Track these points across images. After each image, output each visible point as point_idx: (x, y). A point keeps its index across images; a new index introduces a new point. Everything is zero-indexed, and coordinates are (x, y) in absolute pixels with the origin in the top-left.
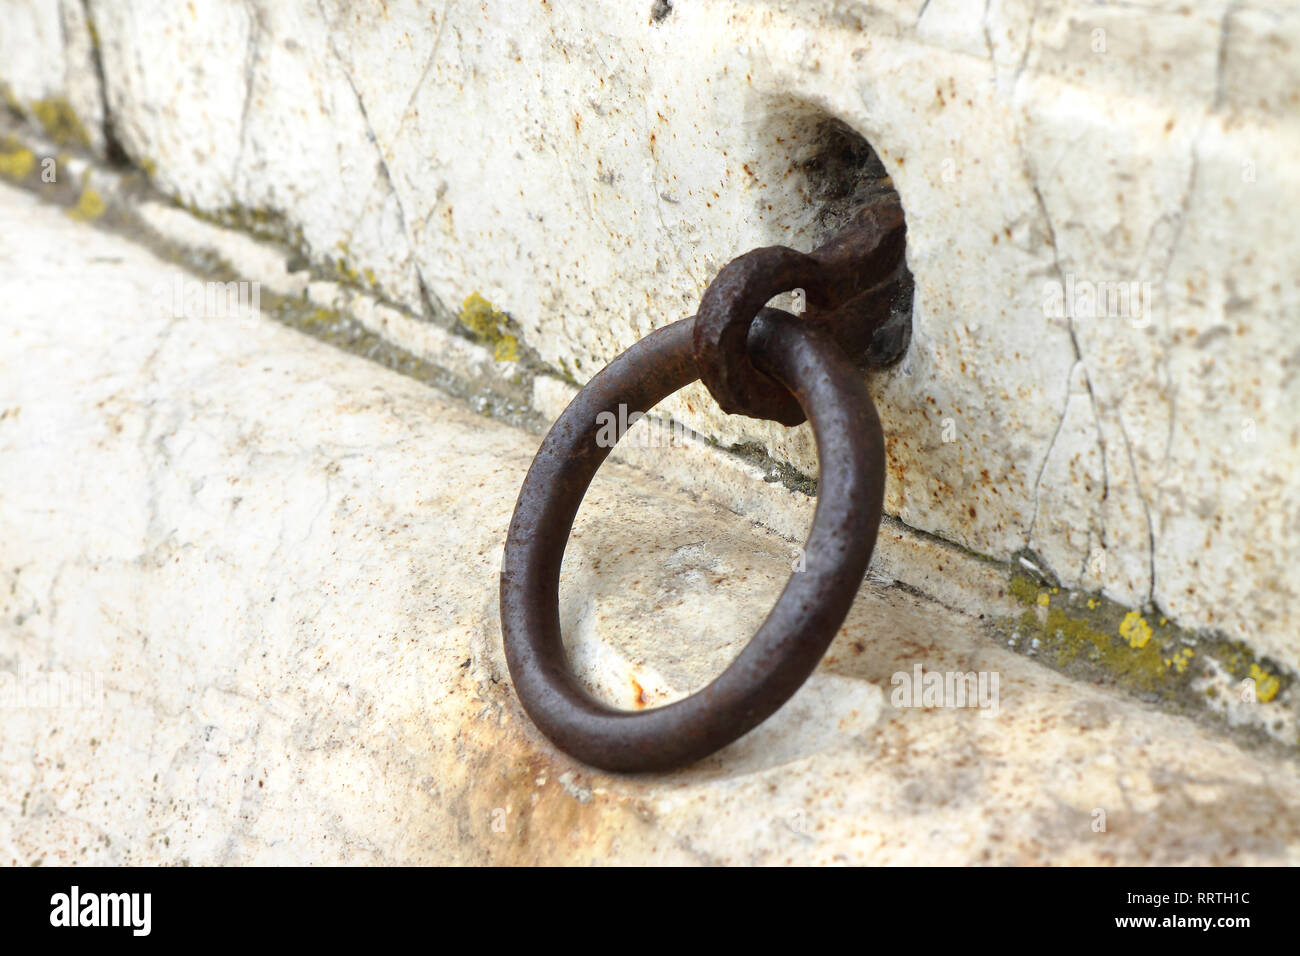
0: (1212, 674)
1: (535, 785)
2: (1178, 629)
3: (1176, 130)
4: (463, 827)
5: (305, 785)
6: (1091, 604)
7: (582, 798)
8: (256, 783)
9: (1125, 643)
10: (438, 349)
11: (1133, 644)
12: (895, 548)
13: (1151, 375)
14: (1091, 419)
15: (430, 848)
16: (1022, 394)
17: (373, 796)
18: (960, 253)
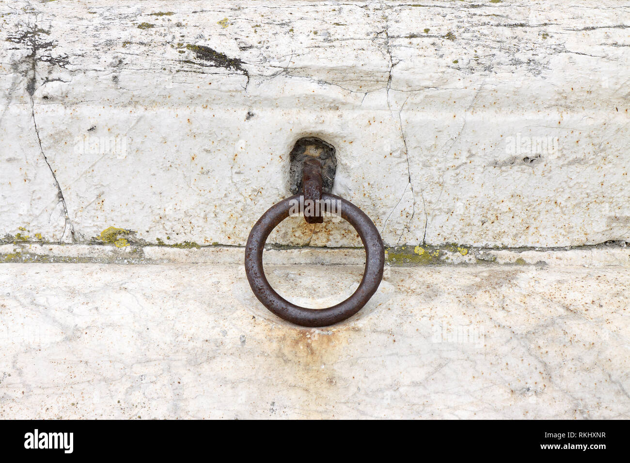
0: (446, 254)
1: (307, 338)
2: (432, 246)
3: (456, 117)
4: (285, 359)
5: (202, 375)
6: (403, 248)
7: (330, 334)
8: (176, 383)
9: (417, 255)
10: (87, 251)
11: (420, 254)
12: (326, 255)
13: (438, 180)
14: (412, 197)
15: (273, 370)
16: (386, 197)
17: (238, 366)
18: (370, 163)
